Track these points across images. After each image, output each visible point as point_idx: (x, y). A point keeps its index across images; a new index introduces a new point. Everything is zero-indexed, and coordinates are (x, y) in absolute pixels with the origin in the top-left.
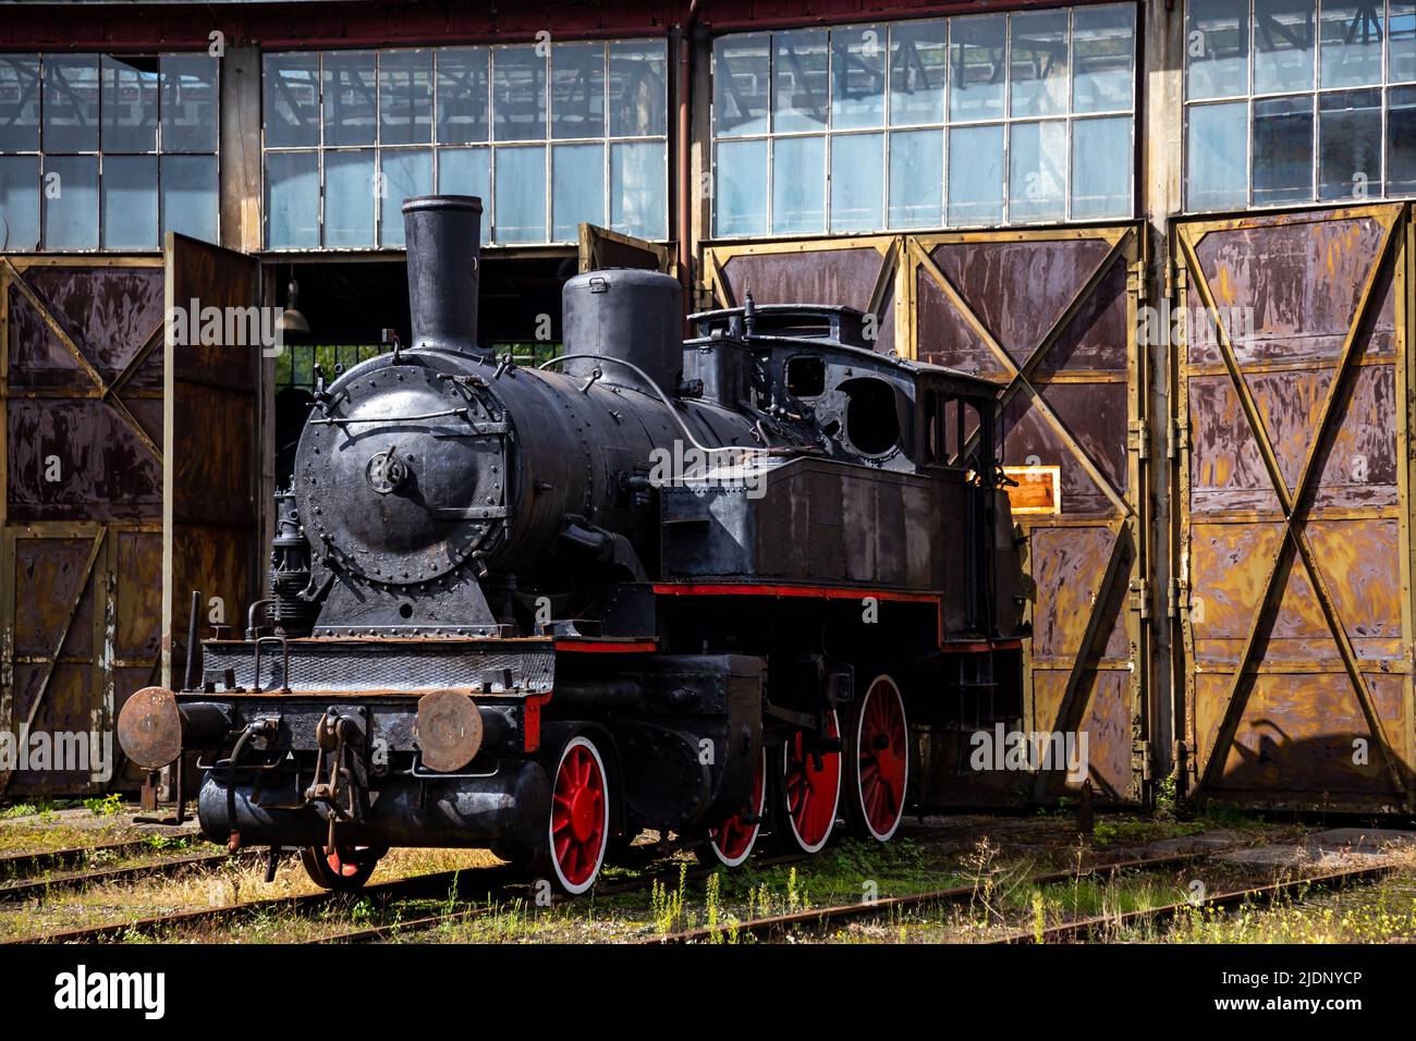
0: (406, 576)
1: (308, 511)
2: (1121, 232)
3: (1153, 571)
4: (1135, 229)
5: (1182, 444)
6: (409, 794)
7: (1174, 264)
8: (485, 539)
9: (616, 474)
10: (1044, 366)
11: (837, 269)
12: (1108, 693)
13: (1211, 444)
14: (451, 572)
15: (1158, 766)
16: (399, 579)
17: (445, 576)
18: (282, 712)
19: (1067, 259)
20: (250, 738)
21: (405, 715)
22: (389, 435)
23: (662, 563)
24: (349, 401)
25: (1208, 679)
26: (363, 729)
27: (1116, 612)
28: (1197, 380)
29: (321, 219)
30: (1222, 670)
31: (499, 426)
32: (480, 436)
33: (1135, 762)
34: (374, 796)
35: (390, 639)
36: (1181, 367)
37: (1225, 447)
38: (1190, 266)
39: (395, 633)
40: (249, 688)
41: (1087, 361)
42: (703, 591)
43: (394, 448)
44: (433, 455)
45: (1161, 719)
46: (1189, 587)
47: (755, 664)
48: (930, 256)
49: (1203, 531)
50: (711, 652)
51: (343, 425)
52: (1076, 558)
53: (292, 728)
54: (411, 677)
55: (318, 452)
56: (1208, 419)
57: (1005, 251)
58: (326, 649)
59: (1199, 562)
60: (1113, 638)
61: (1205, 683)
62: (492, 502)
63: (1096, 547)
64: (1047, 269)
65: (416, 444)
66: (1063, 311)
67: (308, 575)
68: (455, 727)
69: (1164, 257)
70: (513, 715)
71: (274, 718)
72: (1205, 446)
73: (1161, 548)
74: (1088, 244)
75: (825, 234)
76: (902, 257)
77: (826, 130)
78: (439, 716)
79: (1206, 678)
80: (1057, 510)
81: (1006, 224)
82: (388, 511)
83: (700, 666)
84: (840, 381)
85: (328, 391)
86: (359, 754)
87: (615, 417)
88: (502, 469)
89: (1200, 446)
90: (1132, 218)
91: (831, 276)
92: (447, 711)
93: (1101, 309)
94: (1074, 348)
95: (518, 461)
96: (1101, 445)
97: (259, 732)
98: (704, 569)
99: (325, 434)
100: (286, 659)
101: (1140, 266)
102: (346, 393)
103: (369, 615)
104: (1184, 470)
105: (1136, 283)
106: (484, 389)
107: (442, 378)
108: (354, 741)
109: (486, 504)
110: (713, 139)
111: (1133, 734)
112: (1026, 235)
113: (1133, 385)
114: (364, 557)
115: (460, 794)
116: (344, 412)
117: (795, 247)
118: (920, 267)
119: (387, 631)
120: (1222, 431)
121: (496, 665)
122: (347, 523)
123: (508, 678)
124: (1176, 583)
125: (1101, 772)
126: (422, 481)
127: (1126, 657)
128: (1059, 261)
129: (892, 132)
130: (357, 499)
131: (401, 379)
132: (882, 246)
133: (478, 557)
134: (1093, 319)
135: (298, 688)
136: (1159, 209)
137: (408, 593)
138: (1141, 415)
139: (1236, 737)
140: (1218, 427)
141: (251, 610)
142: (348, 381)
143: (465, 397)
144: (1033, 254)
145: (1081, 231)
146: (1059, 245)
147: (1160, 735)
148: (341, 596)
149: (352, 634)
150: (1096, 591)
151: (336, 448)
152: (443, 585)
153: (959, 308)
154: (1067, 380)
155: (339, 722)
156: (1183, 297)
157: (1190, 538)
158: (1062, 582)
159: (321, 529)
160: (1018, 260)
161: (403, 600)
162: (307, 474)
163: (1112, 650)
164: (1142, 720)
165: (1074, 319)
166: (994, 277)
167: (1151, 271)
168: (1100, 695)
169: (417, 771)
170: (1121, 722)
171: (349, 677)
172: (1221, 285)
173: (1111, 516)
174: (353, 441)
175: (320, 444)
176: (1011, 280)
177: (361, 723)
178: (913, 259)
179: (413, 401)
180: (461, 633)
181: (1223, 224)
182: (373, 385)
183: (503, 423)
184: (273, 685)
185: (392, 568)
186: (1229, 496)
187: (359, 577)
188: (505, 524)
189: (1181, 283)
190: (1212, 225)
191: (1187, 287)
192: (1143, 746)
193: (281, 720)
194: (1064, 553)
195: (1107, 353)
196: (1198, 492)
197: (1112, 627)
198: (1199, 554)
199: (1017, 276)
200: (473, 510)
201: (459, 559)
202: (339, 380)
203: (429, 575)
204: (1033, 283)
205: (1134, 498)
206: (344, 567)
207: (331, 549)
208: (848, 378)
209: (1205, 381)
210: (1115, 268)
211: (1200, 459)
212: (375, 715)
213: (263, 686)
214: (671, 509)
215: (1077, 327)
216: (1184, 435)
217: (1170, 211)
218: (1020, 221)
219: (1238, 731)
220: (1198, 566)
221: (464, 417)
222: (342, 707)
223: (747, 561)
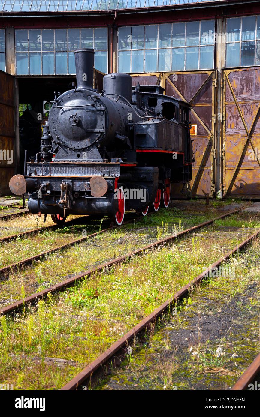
0: (79, 147)
1: (52, 131)
2: (211, 72)
3: (216, 147)
4: (214, 71)
5: (224, 119)
6: (83, 202)
7: (223, 79)
8: (99, 137)
9: (125, 122)
10: (193, 102)
11: (147, 80)
12: (206, 174)
13: (230, 120)
14: (90, 146)
15: (217, 189)
16: (77, 148)
17: (89, 147)
18: (50, 181)
19: (199, 78)
20: (43, 188)
21: (83, 182)
22: (74, 111)
23: (134, 144)
24: (63, 102)
25: (229, 171)
26: (72, 186)
27: (208, 156)
28: (228, 105)
29: (29, 68)
30: (232, 169)
31: (103, 108)
32: (98, 111)
33: (212, 188)
34: (74, 202)
35: (75, 163)
36: (224, 102)
37: (234, 120)
38: (226, 80)
39: (76, 161)
40: (41, 175)
41: (203, 101)
42: (145, 151)
43: (77, 114)
44: (86, 116)
45: (218, 180)
46: (225, 151)
47: (157, 169)
48: (168, 77)
49: (228, 139)
50: (147, 166)
51: (61, 108)
52: (200, 144)
53: (53, 185)
54: (82, 172)
55: (55, 115)
56: (230, 114)
57: (185, 76)
58: (59, 165)
59: (227, 145)
60: (208, 162)
61: (228, 172)
62: (101, 128)
63: (204, 143)
64: (195, 80)
65: (81, 113)
66: (198, 90)
67: (51, 146)
68: (100, 186)
69: (220, 78)
70: (112, 183)
71: (48, 183)
72: (229, 120)
73: (218, 142)
74: (204, 75)
75: (144, 72)
76: (162, 77)
77: (144, 49)
78: (96, 183)
79: (228, 170)
80: (196, 134)
81: (185, 70)
82: (74, 130)
83: (146, 170)
84: (161, 103)
85: (57, 99)
86: (71, 192)
87: (123, 108)
88: (104, 119)
89: (228, 120)
90: (213, 69)
91: (146, 82)
92: (98, 182)
93: (207, 89)
94: (201, 98)
95: (108, 118)
96: (206, 120)
97: (45, 186)
98: (145, 146)
99: (57, 110)
100: (50, 168)
101: (215, 80)
102: (62, 100)
103: (69, 157)
104: (224, 125)
105: (214, 84)
106: (98, 99)
107: (88, 96)
108: (69, 189)
109: (100, 128)
110: (118, 51)
111: (212, 183)
112: (190, 73)
113: (213, 106)
114: (67, 142)
115: (97, 202)
116: (61, 104)
117: (137, 75)
118: (166, 80)
119: (73, 161)
120: (233, 116)
121: (105, 170)
122: (63, 133)
123: (109, 173)
124: (222, 150)
125: (204, 191)
126: (83, 122)
127: (210, 166)
128: (197, 79)
129: (159, 49)
130: (66, 127)
131: (77, 96)
132: (157, 75)
133: (98, 142)
134: (205, 92)
135: (53, 175)
136: (219, 67)
137: (79, 151)
138: (215, 113)
139: (234, 183)
140: (232, 116)
141: (36, 155)
142: (62, 96)
143: (94, 101)
144: (191, 77)
145: (202, 72)
146: (197, 75)
147: (217, 182)
148: (61, 151)
149: (65, 161)
150: (204, 152)
151: (60, 114)
152: (88, 149)
153: (175, 89)
154: (199, 105)
155: (66, 184)
156: (225, 87)
157: (225, 140)
158: (197, 150)
159: (56, 135)
160: (188, 78)
161: (78, 153)
162: (52, 120)
163: (207, 165)
164: (214, 180)
165: (200, 92)
166: (183, 82)
167: (217, 81)
168: (204, 174)
169: (86, 197)
170: (209, 180)
171: (66, 172)
172: (234, 84)
173: (208, 136)
174: (64, 112)
175: (55, 113)
176: (187, 83)
177: (71, 184)
178: (165, 78)
179: (80, 101)
180: (93, 161)
181: (235, 70)
182: (69, 97)
183: (104, 107)
184: (46, 174)
185: (75, 145)
186: (234, 131)
187: (66, 147)
188: (105, 133)
189: (225, 83)
190: (232, 71)
191: (226, 85)
192: (214, 185)
193: (50, 183)
194: (197, 144)
195: (208, 99)
196: (227, 130)
197: (207, 160)
198: (227, 144)
199: (188, 82)
200: (96, 130)
201: (93, 143)
202: (60, 96)
203: (84, 147)
204: (191, 83)
205: (213, 132)
206: (62, 144)
207: (59, 140)
208: (163, 102)
209: (229, 106)
210: (210, 80)
211: (228, 123)
212: (75, 182)
213: (44, 174)
214: (136, 131)
215: (201, 93)
216: (224, 118)
217: (222, 67)
218: (188, 70)
219: (235, 182)
220: (227, 146)
221: (93, 106)
222: (66, 180)
223: (156, 144)
